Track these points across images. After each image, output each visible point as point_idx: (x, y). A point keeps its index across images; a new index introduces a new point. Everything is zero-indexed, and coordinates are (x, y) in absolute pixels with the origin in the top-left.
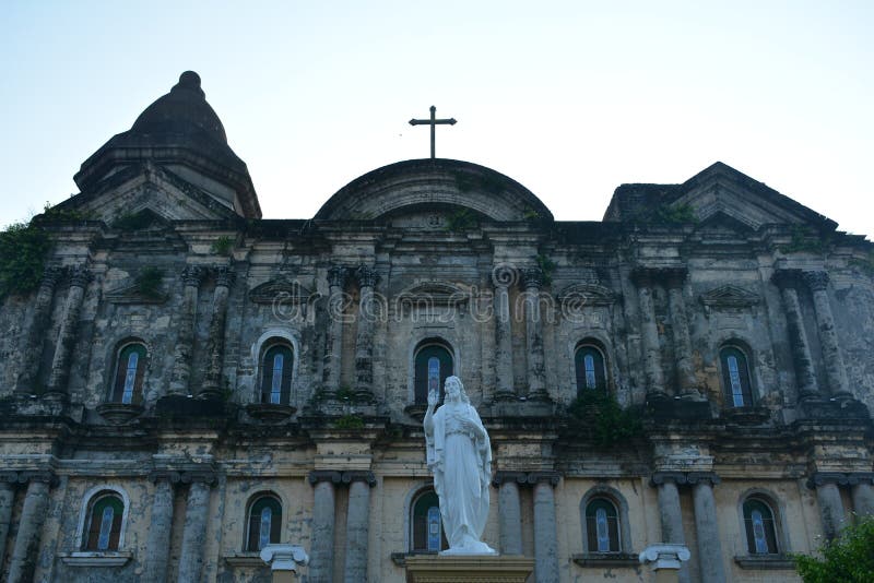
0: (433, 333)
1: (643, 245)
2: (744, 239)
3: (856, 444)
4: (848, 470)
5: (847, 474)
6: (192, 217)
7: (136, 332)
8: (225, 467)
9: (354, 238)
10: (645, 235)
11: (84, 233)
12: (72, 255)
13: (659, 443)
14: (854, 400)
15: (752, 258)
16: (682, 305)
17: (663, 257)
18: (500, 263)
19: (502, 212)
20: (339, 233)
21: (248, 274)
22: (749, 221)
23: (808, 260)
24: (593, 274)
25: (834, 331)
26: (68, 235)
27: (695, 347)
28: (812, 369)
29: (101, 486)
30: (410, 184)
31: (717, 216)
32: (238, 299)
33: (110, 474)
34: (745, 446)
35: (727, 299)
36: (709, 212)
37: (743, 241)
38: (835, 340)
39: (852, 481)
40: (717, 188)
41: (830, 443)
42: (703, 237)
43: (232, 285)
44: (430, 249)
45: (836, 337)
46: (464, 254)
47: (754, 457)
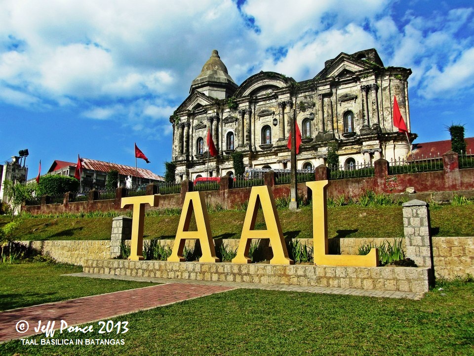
0: (265, 124)
1: (319, 86)
3: (376, 140)
4: (371, 148)
5: (371, 150)
6: (207, 103)
7: (201, 136)
8: (220, 167)
9: (243, 101)
10: (319, 83)
11: (185, 113)
12: (184, 119)
13: (318, 147)
14: (377, 126)
15: (356, 82)
16: (330, 103)
17: (325, 89)
18: (279, 101)
19: (281, 84)
20: (239, 101)
21: (222, 116)
22: (354, 70)
23: (370, 80)
24: (308, 97)
25: (376, 103)
26: (182, 114)
27: (335, 116)
28: (366, 118)
29: (198, 174)
30: (257, 82)
31: (345, 70)
32: (220, 123)
33: (198, 171)
34: (346, 144)
35: (346, 98)
36: (341, 69)
37: (351, 78)
38: (375, 107)
39: (372, 151)
40: (344, 61)
41: (368, 141)
42: (339, 79)
43: (218, 120)
44: (264, 99)
45: (376, 105)
46: (273, 99)
47: (350, 147)
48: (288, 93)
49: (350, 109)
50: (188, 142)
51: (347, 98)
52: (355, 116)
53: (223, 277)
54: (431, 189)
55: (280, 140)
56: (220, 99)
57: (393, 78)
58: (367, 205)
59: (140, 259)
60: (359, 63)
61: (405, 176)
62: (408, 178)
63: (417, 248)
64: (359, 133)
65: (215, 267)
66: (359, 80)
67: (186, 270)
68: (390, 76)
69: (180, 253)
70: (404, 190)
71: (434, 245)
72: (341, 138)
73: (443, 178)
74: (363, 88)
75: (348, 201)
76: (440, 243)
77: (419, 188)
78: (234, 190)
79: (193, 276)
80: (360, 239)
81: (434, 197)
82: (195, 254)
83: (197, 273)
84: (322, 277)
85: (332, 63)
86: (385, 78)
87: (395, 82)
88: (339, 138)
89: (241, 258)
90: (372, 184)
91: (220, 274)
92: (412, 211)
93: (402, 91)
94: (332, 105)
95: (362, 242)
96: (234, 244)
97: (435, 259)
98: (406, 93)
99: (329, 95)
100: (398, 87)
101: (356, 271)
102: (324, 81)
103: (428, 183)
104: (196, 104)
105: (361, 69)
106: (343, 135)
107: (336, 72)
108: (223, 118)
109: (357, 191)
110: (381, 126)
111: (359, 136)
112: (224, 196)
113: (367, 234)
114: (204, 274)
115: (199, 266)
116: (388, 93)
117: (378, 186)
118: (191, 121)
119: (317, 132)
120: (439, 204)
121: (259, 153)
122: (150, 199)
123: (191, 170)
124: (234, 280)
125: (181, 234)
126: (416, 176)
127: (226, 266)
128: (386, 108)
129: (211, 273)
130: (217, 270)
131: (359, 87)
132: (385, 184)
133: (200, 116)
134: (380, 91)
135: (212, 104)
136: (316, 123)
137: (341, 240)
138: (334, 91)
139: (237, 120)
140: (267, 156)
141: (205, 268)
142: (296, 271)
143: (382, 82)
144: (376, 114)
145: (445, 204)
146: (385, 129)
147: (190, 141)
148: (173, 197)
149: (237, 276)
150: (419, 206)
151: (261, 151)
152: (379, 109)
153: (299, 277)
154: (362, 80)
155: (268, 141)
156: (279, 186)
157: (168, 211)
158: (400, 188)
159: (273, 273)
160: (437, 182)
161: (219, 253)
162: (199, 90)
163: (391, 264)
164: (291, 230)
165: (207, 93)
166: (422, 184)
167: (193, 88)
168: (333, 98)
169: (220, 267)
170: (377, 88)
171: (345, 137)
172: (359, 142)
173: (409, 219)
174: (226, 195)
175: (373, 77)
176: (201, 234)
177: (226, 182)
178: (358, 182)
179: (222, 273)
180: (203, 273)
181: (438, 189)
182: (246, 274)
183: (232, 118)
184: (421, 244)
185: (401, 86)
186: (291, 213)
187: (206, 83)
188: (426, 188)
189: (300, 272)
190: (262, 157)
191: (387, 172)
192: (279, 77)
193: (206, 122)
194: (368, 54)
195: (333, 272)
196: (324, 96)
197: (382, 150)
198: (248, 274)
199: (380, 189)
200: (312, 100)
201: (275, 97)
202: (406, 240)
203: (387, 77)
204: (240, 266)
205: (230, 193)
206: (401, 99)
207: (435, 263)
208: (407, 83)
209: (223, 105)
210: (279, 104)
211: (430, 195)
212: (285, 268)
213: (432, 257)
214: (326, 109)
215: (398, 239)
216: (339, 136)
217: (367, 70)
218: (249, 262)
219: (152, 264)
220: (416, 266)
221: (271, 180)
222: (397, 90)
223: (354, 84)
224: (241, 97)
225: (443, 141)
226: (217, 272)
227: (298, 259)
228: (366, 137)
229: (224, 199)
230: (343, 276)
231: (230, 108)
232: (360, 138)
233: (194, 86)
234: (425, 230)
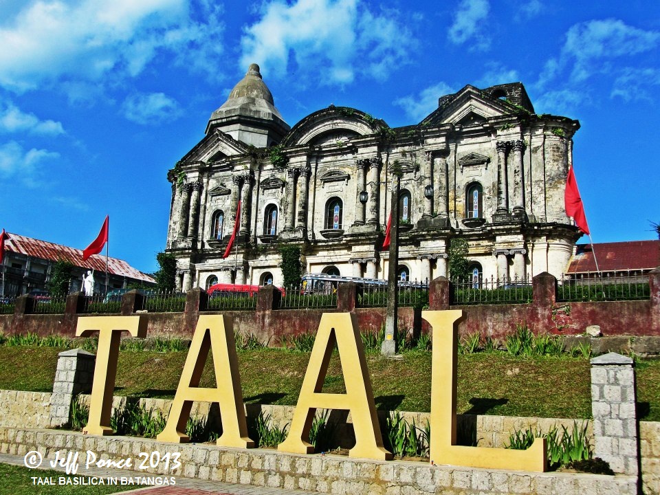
0: (333, 195)
1: (427, 138)
2: (482, 126)
3: (518, 234)
4: (510, 247)
5: (509, 250)
6: (236, 153)
7: (220, 207)
8: (251, 263)
9: (297, 154)
10: (427, 133)
11: (196, 167)
12: (193, 177)
13: (421, 240)
14: (521, 211)
15: (490, 135)
16: (444, 168)
17: (437, 143)
18: (360, 157)
19: (363, 129)
20: (290, 153)
21: (259, 176)
22: (486, 115)
23: (512, 134)
24: (408, 155)
25: (520, 173)
26: (190, 168)
27: (451, 189)
28: (503, 195)
29: (210, 274)
30: (323, 122)
31: (472, 114)
32: (255, 188)
33: (212, 268)
34: (469, 238)
35: (471, 161)
36: (466, 113)
37: (481, 128)
38: (518, 179)
39: (511, 253)
40: (470, 98)
41: (504, 235)
42: (461, 128)
43: (252, 182)
44: (334, 153)
45: (521, 176)
46: (349, 153)
47: (475, 243)
48: (374, 145)
49: (477, 179)
50: (196, 217)
51: (473, 161)
52: (486, 191)
53: (260, 478)
54: (628, 330)
55: (356, 224)
56: (258, 147)
57: (549, 133)
58: (518, 353)
59: (106, 433)
60: (495, 104)
61: (584, 306)
62: (589, 309)
63: (615, 439)
64: (490, 221)
65: (247, 459)
66: (495, 132)
67: (192, 460)
68: (545, 129)
69: (181, 428)
70: (582, 330)
71: (643, 435)
72: (460, 227)
73: (649, 313)
74: (500, 146)
75: (485, 344)
76: (654, 432)
77: (608, 328)
78: (282, 312)
79: (204, 471)
80: (514, 419)
81: (634, 346)
82: (210, 430)
83: (211, 467)
84: (445, 489)
85: (450, 101)
86: (537, 133)
87: (553, 140)
88: (457, 226)
89: (294, 444)
90: (527, 317)
91: (255, 472)
92: (608, 373)
93: (564, 155)
94: (447, 170)
95: (517, 425)
96: (281, 414)
97: (644, 461)
98: (570, 159)
99: (444, 153)
100: (558, 148)
101: (508, 480)
102: (437, 129)
103: (624, 321)
104: (215, 152)
105: (498, 114)
106: (463, 221)
107: (456, 117)
108: (262, 180)
109: (500, 328)
110: (528, 211)
111: (490, 225)
112: (263, 322)
113: (524, 409)
114: (225, 471)
115: (217, 454)
116: (541, 157)
117: (538, 320)
118: (205, 180)
119: (421, 214)
120: (642, 359)
121: (320, 244)
122: (130, 323)
123: (198, 267)
124: (282, 486)
125: (185, 391)
126: (604, 307)
127: (266, 457)
128: (536, 182)
129: (239, 469)
130: (250, 465)
131: (493, 145)
132: (549, 318)
133: (221, 174)
134: (527, 152)
135: (243, 155)
136: (419, 200)
137: (479, 417)
138: (452, 146)
139: (284, 184)
140: (334, 250)
141: (228, 459)
142: (399, 475)
143: (531, 138)
144: (520, 191)
145: (653, 359)
146: (533, 216)
147: (201, 215)
148: (170, 317)
149: (288, 478)
150: (620, 365)
151: (324, 241)
152: (525, 182)
153: (402, 485)
154: (499, 132)
155: (336, 224)
156: (363, 310)
157: (161, 343)
158: (575, 326)
159: (354, 476)
160: (639, 318)
161: (253, 429)
162: (223, 129)
163: (567, 468)
164: (386, 394)
165: (235, 136)
166: (613, 322)
167: (212, 125)
168: (450, 160)
169: (256, 459)
170: (523, 148)
171: (466, 225)
172: (491, 236)
173: (601, 387)
174: (267, 321)
175: (518, 129)
176: (224, 394)
177: (269, 297)
178: (504, 311)
179: (259, 471)
180: (224, 468)
181: (641, 332)
182: (304, 476)
183: (276, 180)
184: (621, 433)
185: (562, 148)
186: (385, 362)
187: (235, 118)
188: (619, 329)
189: (406, 477)
190: (323, 250)
191: (554, 297)
192: (361, 118)
193: (230, 185)
194: (510, 91)
195: (467, 480)
196: (436, 154)
197: (528, 251)
198: (307, 475)
199: (540, 326)
200: (414, 159)
201: (353, 150)
202: (596, 426)
203: (540, 131)
204: (294, 460)
205: (275, 317)
206: (561, 169)
207: (643, 469)
208: (572, 143)
209: (263, 157)
210: (359, 163)
211: (626, 341)
212: (377, 467)
213: (639, 457)
214: (437, 176)
215: (581, 423)
216: (457, 223)
217: (509, 116)
218: (310, 451)
219: (127, 446)
220: (611, 473)
221: (350, 298)
222: (556, 154)
223: (485, 138)
224: (293, 146)
225: (626, 242)
226: (249, 468)
227: (399, 449)
228: (502, 227)
229: (263, 327)
230: (485, 487)
231: (274, 164)
232: (492, 229)
233: (213, 122)
234: (629, 409)
